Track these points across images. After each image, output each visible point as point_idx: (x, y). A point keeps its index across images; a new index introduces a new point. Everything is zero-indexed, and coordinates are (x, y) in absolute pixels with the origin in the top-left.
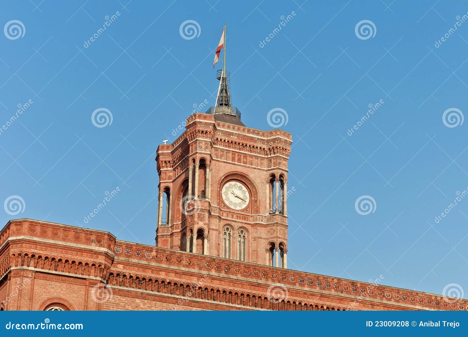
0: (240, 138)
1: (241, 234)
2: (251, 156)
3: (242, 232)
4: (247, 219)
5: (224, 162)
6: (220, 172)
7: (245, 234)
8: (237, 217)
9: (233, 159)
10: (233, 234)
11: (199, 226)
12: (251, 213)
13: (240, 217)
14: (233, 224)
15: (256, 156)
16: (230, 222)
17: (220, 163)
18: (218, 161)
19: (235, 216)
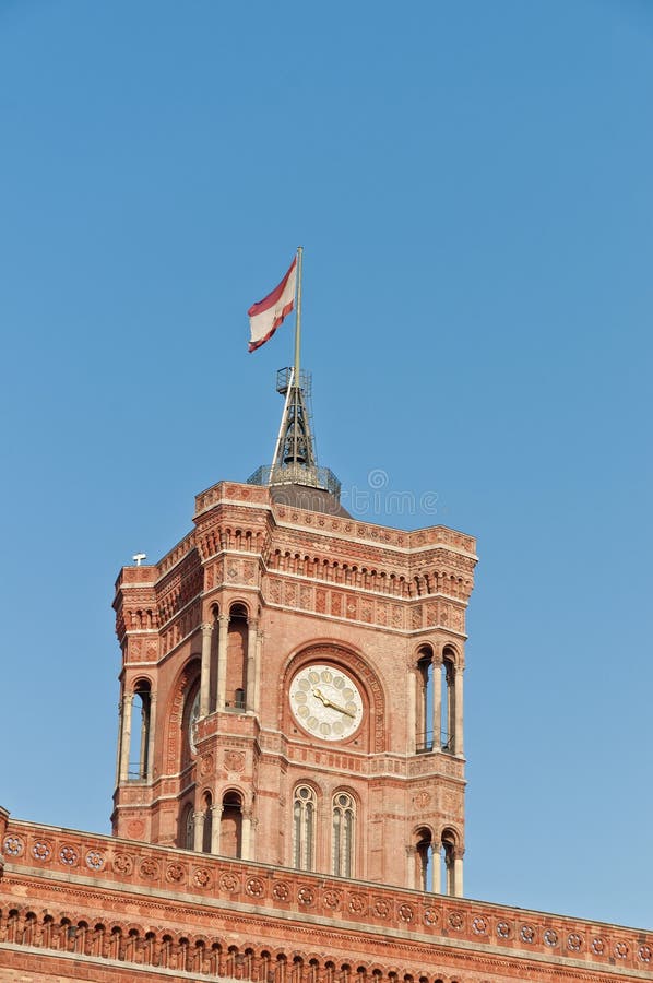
0: (339, 550)
1: (340, 806)
2: (369, 598)
3: (343, 799)
4: (357, 765)
5: (297, 613)
6: (286, 639)
7: (350, 806)
8: (331, 759)
9: (320, 606)
10: (320, 805)
11: (228, 782)
12: (366, 748)
13: (338, 761)
14: (319, 778)
15: (381, 597)
16: (310, 775)
17: (285, 616)
18: (280, 610)
19: (324, 757)
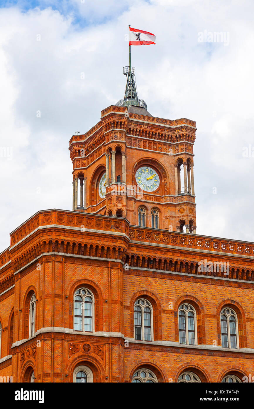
0: (150, 127)
1: (154, 214)
2: (161, 143)
3: (155, 211)
4: (159, 200)
5: (137, 149)
6: (134, 158)
7: (157, 213)
8: (150, 198)
9: (145, 146)
10: (147, 214)
11: (118, 207)
12: (161, 194)
13: (152, 199)
14: (146, 205)
15: (164, 143)
16: (144, 204)
17: (133, 150)
18: (132, 148)
19: (148, 198)
